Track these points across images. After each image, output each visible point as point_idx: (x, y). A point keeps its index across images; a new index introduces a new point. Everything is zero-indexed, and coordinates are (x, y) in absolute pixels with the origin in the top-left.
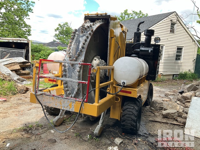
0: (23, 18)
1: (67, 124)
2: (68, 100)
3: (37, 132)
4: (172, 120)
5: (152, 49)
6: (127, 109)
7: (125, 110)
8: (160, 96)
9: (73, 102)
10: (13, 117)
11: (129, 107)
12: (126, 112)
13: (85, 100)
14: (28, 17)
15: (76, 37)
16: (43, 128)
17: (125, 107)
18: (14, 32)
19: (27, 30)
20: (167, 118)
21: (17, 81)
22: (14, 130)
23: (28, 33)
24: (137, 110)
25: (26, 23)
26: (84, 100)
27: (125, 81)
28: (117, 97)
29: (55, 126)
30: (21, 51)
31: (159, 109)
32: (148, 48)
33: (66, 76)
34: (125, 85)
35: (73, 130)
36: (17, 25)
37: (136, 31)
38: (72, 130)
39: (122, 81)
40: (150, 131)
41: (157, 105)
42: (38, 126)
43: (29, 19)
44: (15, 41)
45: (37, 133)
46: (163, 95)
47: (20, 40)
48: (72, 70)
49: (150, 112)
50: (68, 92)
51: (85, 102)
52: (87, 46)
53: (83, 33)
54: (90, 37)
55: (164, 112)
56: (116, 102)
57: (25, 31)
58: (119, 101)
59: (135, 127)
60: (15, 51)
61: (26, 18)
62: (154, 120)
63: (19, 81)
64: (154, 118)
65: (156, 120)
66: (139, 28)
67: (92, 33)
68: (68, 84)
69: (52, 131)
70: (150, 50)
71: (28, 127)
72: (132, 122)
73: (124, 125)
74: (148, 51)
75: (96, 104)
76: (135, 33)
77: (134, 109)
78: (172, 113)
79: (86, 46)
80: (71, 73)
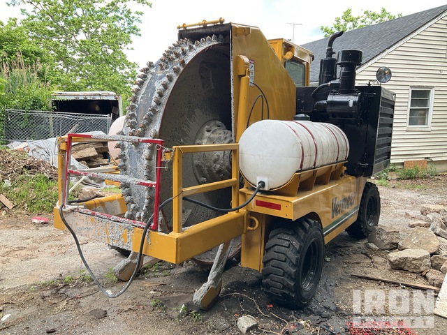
0: (121, 48)
1: (148, 278)
2: (119, 224)
3: (76, 293)
4: (414, 276)
5: (356, 99)
6: (273, 246)
7: (270, 248)
8: (407, 214)
9: (129, 230)
10: (44, 258)
11: (279, 242)
12: (271, 254)
13: (152, 224)
14: (129, 45)
15: (148, 80)
16: (92, 283)
17: (270, 243)
18: (103, 79)
19: (130, 73)
20: (401, 269)
21: (89, 181)
22: (32, 285)
23: (132, 80)
24: (298, 248)
25: (127, 59)
26: (149, 225)
27: (265, 180)
28: (252, 217)
29: (120, 281)
30: (101, 118)
31: (388, 247)
32: (347, 97)
33: (125, 170)
34: (266, 188)
35: (155, 291)
36: (110, 63)
37: (324, 57)
38: (152, 292)
39: (259, 179)
40: (343, 301)
41: (384, 236)
42: (83, 280)
43: (132, 49)
44: (89, 98)
45: (74, 295)
46: (417, 213)
47: (100, 95)
48: (136, 157)
49: (362, 253)
50: (133, 206)
51: (151, 229)
52: (166, 100)
53: (163, 70)
54: (175, 79)
55: (395, 256)
56: (250, 230)
57: (126, 75)
58: (256, 226)
59: (293, 292)
60: (89, 118)
61: (126, 48)
62: (363, 275)
63: (93, 182)
64: (366, 269)
65: (369, 276)
66: (331, 49)
67: (182, 69)
68: (131, 187)
69: (109, 292)
70: (352, 100)
71: (61, 281)
72: (286, 279)
73: (268, 286)
74: (347, 103)
75: (174, 235)
76: (322, 61)
77: (291, 247)
78: (415, 259)
79: (164, 100)
80: (135, 162)
